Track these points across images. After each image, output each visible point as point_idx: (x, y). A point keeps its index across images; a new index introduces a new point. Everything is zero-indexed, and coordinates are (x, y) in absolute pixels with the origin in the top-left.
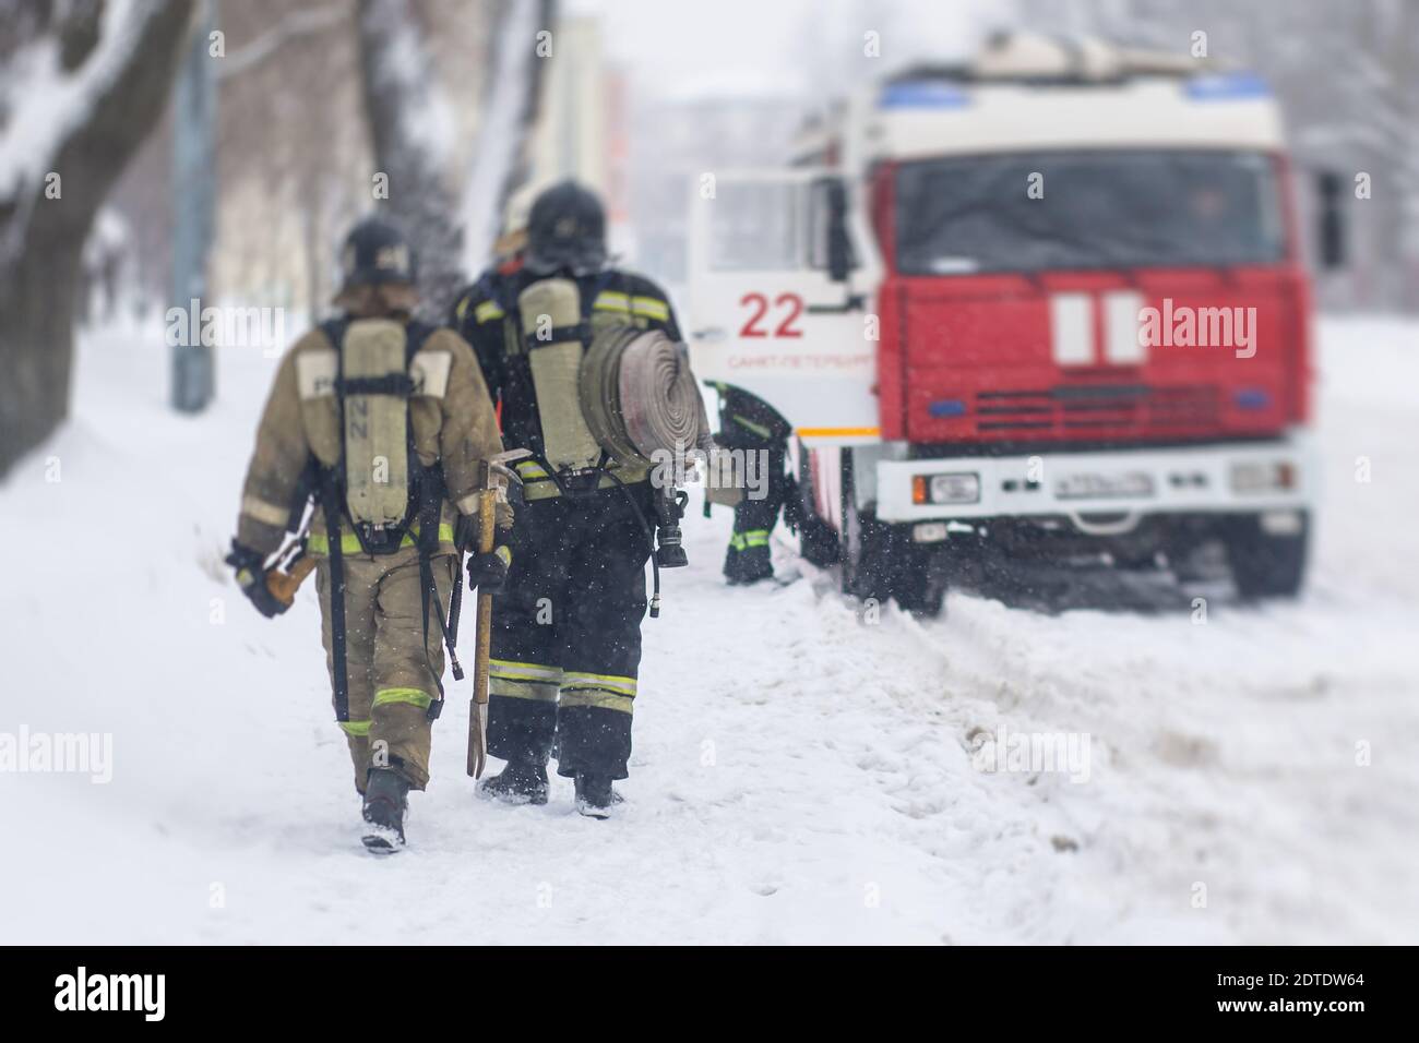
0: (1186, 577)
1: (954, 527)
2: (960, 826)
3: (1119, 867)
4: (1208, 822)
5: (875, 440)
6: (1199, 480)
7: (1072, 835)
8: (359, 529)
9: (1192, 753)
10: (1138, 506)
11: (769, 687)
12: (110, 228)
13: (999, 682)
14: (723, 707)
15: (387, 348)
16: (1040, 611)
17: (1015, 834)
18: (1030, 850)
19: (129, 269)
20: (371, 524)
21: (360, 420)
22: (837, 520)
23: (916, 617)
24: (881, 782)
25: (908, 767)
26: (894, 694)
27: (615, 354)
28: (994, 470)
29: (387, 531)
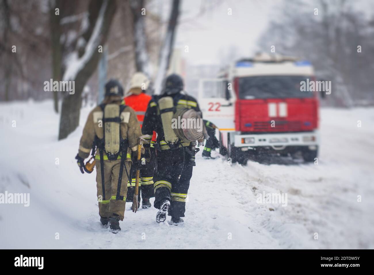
0: (294, 158)
1: (249, 148)
2: (251, 206)
3: (282, 214)
4: (299, 206)
5: (234, 131)
6: (297, 139)
7: (273, 208)
8: (107, 154)
9: (296, 192)
10: (285, 144)
11: (214, 179)
12: (86, 89)
13: (258, 178)
14: (205, 183)
15: (115, 111)
16: (266, 164)
17: (262, 208)
18: (265, 211)
19: (89, 97)
20: (111, 153)
21: (108, 128)
22: (227, 146)
23: (242, 165)
24: (236, 197)
25: (241, 194)
26: (238, 180)
27: (182, 114)
28: (257, 137)
29: (114, 155)
